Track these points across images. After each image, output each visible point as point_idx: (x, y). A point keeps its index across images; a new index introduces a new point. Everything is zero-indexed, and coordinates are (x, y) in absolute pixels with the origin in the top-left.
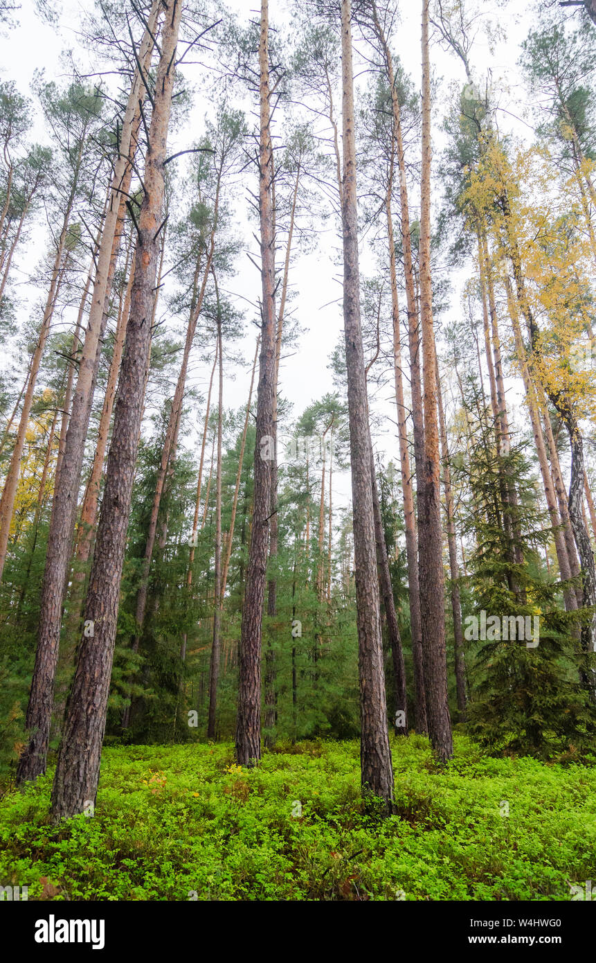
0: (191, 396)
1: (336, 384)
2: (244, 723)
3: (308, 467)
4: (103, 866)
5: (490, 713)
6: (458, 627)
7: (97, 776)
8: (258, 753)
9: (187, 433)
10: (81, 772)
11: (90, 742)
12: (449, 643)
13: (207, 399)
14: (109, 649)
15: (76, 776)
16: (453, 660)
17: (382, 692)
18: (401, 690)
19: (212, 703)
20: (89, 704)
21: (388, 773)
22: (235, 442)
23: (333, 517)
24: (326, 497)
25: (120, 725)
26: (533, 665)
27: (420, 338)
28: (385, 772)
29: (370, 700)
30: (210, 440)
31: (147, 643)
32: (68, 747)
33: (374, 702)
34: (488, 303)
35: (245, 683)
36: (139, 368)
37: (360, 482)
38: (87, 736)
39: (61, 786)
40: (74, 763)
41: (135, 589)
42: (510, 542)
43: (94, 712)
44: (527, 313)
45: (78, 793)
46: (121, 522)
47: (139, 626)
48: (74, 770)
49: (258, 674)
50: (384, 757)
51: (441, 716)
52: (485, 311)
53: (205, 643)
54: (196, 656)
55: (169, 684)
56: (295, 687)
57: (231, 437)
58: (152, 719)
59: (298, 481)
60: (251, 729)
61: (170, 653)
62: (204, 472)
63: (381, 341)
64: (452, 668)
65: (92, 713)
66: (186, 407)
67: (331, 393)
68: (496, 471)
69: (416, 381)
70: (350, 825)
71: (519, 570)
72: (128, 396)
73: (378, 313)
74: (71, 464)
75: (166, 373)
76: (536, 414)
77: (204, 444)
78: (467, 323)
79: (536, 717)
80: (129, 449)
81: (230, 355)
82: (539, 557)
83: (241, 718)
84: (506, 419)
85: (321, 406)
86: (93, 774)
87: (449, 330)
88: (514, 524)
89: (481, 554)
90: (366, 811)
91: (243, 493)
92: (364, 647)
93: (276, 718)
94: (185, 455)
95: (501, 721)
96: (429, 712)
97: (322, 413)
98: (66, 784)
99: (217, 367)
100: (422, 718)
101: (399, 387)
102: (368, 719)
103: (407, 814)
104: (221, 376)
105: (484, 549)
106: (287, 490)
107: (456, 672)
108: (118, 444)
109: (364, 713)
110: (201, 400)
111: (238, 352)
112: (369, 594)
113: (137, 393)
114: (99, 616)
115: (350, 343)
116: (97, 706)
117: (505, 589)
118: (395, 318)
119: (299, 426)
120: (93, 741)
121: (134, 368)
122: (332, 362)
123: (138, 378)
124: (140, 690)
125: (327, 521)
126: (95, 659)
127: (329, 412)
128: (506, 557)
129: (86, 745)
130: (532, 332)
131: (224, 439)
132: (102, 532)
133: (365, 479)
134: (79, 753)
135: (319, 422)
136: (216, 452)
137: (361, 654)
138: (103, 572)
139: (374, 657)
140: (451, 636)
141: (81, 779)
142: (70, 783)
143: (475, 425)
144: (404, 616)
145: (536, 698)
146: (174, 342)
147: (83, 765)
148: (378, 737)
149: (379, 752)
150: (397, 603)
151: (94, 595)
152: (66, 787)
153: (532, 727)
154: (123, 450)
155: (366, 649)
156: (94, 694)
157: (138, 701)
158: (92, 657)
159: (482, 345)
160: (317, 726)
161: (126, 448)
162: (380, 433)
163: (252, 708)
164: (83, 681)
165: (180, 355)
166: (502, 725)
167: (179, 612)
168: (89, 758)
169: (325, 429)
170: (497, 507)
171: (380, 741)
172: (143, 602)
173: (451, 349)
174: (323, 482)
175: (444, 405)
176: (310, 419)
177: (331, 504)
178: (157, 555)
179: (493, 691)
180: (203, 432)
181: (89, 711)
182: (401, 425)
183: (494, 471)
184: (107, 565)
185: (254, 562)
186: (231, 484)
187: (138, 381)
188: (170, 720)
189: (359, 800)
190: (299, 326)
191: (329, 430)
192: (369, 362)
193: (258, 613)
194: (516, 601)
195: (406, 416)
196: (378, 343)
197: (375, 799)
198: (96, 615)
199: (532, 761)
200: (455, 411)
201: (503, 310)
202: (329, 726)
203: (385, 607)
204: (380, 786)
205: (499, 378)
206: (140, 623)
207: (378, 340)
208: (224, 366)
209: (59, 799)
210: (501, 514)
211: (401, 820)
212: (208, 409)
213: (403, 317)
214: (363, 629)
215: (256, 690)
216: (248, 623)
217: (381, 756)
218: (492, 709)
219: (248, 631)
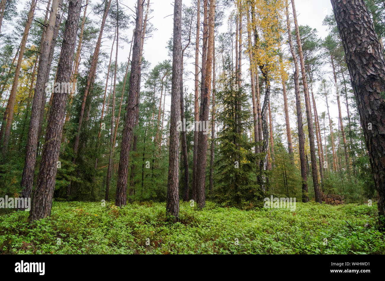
0: (103, 55)
1: (169, 55)
2: (120, 191)
3: (154, 92)
4: (51, 236)
5: (221, 191)
6: (212, 162)
7: (51, 205)
8: (125, 203)
9: (100, 72)
10: (44, 203)
11: (48, 190)
12: (208, 168)
13: (110, 56)
14: (57, 152)
15: (41, 204)
16: (209, 174)
17: (177, 176)
18: (187, 184)
19: (108, 187)
20: (47, 175)
21: (177, 207)
22: (123, 78)
23: (165, 115)
24: (162, 106)
25: (66, 194)
26: (240, 173)
27: (208, 36)
28: (176, 206)
29: (172, 178)
30: (110, 76)
31: (79, 160)
32: (37, 192)
33: (174, 179)
34: (239, 25)
35: (121, 175)
36: (74, 26)
37: (175, 89)
38: (46, 188)
39: (34, 208)
40: (40, 199)
41: (73, 136)
42: (236, 125)
43: (50, 178)
44: (255, 29)
45: (42, 211)
46: (64, 97)
47: (75, 153)
48: (40, 201)
49: (127, 173)
50: (176, 200)
51: (201, 191)
52: (237, 28)
53: (106, 164)
54: (102, 169)
55: (89, 178)
56: (143, 180)
57: (121, 76)
58: (80, 192)
59: (150, 98)
60: (122, 194)
61: (89, 166)
62: (107, 91)
63: (191, 38)
64: (208, 178)
65: (49, 179)
66: (100, 60)
67: (167, 60)
68: (234, 96)
69: (205, 55)
70: (160, 225)
71: (238, 136)
72: (68, 38)
73: (191, 25)
74: (42, 75)
75: (91, 43)
76: (253, 77)
77: (108, 78)
78: (229, 33)
79: (239, 193)
80: (68, 64)
81: (121, 37)
82: (247, 137)
83: (118, 189)
84: (241, 77)
85: (162, 65)
86: (49, 204)
87: (221, 37)
88: (239, 118)
89: (224, 129)
90: (167, 220)
91: (125, 101)
92: (171, 158)
93: (135, 192)
94: (99, 83)
95: (225, 195)
96: (197, 193)
97: (162, 69)
98: (36, 207)
99: (116, 42)
100: (194, 195)
101: (197, 58)
102: (171, 186)
103: (183, 222)
104: (117, 45)
105: (226, 127)
106: (145, 102)
107: (210, 179)
108: (63, 61)
109: (169, 184)
110: (107, 57)
111: (125, 36)
112: (175, 136)
113: (73, 38)
114: (53, 137)
115: (176, 27)
116: (51, 176)
117: (232, 143)
118: (198, 27)
119: (151, 74)
120: (49, 190)
121: (72, 25)
122: (168, 45)
123: (74, 30)
124: (74, 179)
125: (162, 117)
126: (50, 156)
127: (166, 68)
128: (234, 131)
129: (46, 192)
130: (256, 38)
131: (117, 76)
132: (54, 101)
133: (178, 88)
134: (42, 194)
135: (161, 72)
136: (113, 82)
137: (170, 160)
138: (54, 118)
139: (175, 162)
140: (209, 165)
141: (43, 206)
142: (38, 207)
143: (228, 76)
144: (191, 156)
145: (240, 186)
146: (96, 28)
147: (44, 200)
148: (174, 193)
149: (174, 198)
150: (188, 151)
151: (50, 128)
152: (36, 208)
153: (237, 197)
154: (65, 64)
155: (172, 158)
156: (50, 171)
157: (74, 184)
158: (49, 155)
159: (234, 44)
160: (151, 196)
161: (67, 63)
162: (187, 79)
163: (123, 185)
164: (45, 165)
165: (98, 34)
166: (225, 196)
167: (94, 148)
168: (47, 197)
169: (163, 76)
170: (233, 110)
171: (175, 195)
172: (77, 143)
173: (221, 45)
174: (161, 99)
175: (215, 69)
176: (157, 70)
177: (164, 109)
178: (85, 124)
179: (223, 183)
180: (107, 73)
181: (48, 178)
182: (196, 75)
183: (233, 95)
184: (57, 115)
185: (127, 125)
186: (120, 97)
187: (74, 32)
188: (88, 193)
189: (165, 217)
190: (153, 26)
191: (166, 77)
192: (185, 47)
193: (128, 147)
194: (236, 148)
195: (199, 71)
196: (190, 38)
197: (171, 216)
198: (51, 137)
199: (235, 209)
200: (220, 73)
201: (245, 29)
202: (156, 196)
203: (183, 153)
204: (174, 211)
205: (240, 59)
206: (76, 152)
207: (190, 37)
208: (119, 42)
209: (33, 213)
210: (234, 114)
211: (181, 224)
212: (110, 62)
213: (202, 27)
214: (172, 150)
215: (125, 178)
216: (123, 150)
217: (175, 200)
218: (222, 190)
219: (123, 154)
